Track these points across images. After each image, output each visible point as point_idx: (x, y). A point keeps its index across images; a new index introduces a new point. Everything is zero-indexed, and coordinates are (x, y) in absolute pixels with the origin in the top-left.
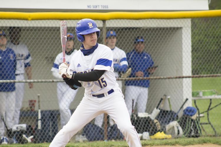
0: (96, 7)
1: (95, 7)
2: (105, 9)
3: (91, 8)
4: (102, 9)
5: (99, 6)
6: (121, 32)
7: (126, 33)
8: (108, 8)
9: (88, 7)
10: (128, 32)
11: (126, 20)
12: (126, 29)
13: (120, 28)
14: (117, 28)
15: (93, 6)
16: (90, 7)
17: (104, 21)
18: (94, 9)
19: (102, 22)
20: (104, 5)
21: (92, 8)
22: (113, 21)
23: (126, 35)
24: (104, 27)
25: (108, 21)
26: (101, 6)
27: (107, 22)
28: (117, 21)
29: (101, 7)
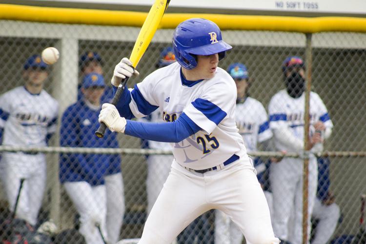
0: (294, 5)
1: (291, 6)
2: (311, 10)
3: (282, 7)
4: (306, 10)
5: (299, 4)
6: (342, 59)
7: (353, 60)
8: (317, 8)
9: (278, 5)
10: (356, 59)
11: (353, 34)
12: (353, 52)
13: (342, 50)
14: (334, 50)
15: (288, 4)
16: (281, 5)
17: (308, 34)
18: (290, 9)
19: (304, 37)
20: (311, 2)
21: (285, 8)
22: (327, 36)
23: (353, 65)
24: (307, 47)
25: (316, 34)
26: (304, 4)
27: (314, 37)
28: (334, 36)
29: (304, 7)
